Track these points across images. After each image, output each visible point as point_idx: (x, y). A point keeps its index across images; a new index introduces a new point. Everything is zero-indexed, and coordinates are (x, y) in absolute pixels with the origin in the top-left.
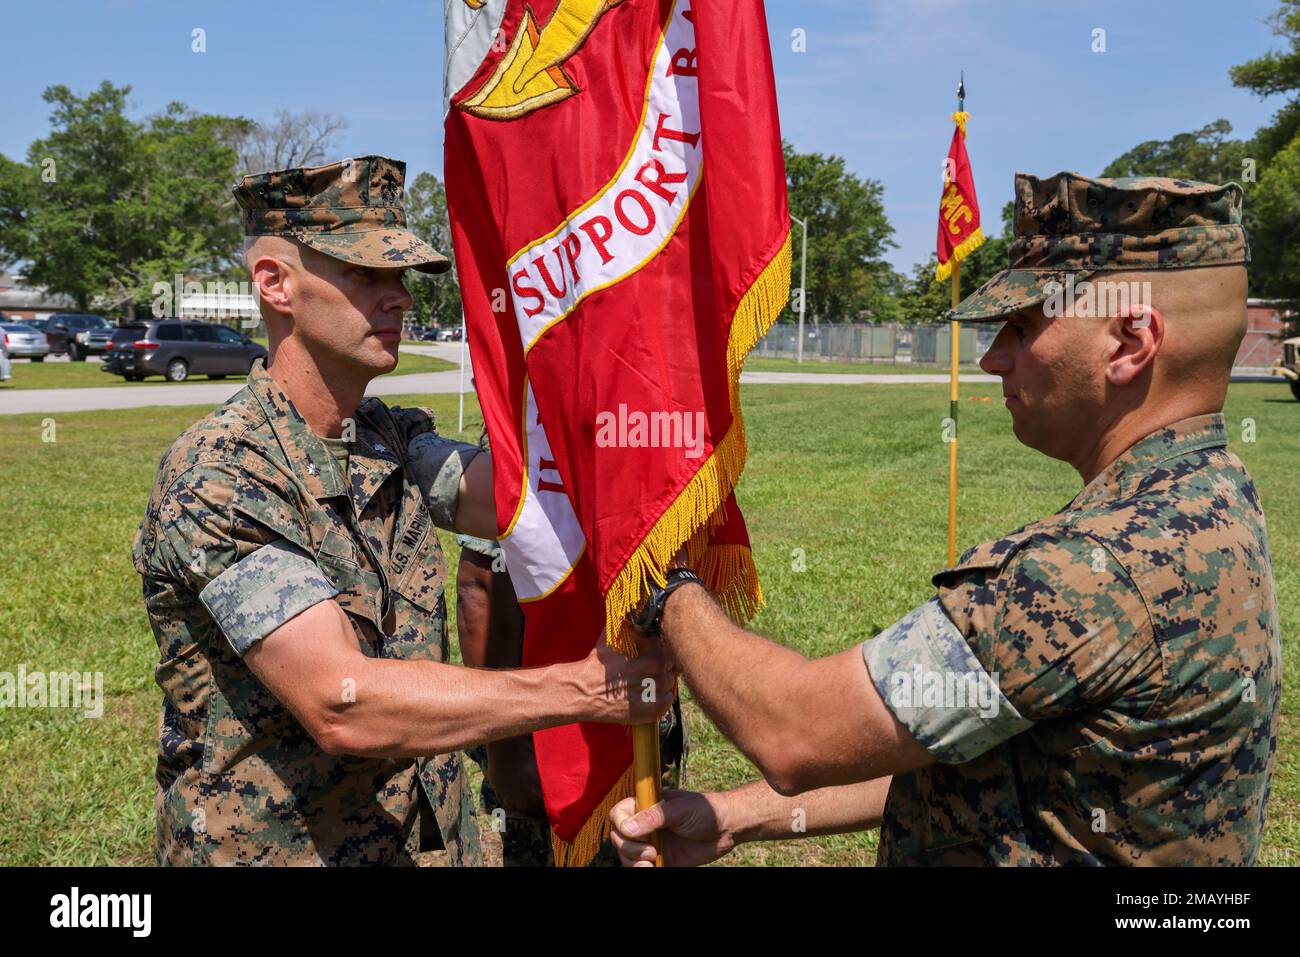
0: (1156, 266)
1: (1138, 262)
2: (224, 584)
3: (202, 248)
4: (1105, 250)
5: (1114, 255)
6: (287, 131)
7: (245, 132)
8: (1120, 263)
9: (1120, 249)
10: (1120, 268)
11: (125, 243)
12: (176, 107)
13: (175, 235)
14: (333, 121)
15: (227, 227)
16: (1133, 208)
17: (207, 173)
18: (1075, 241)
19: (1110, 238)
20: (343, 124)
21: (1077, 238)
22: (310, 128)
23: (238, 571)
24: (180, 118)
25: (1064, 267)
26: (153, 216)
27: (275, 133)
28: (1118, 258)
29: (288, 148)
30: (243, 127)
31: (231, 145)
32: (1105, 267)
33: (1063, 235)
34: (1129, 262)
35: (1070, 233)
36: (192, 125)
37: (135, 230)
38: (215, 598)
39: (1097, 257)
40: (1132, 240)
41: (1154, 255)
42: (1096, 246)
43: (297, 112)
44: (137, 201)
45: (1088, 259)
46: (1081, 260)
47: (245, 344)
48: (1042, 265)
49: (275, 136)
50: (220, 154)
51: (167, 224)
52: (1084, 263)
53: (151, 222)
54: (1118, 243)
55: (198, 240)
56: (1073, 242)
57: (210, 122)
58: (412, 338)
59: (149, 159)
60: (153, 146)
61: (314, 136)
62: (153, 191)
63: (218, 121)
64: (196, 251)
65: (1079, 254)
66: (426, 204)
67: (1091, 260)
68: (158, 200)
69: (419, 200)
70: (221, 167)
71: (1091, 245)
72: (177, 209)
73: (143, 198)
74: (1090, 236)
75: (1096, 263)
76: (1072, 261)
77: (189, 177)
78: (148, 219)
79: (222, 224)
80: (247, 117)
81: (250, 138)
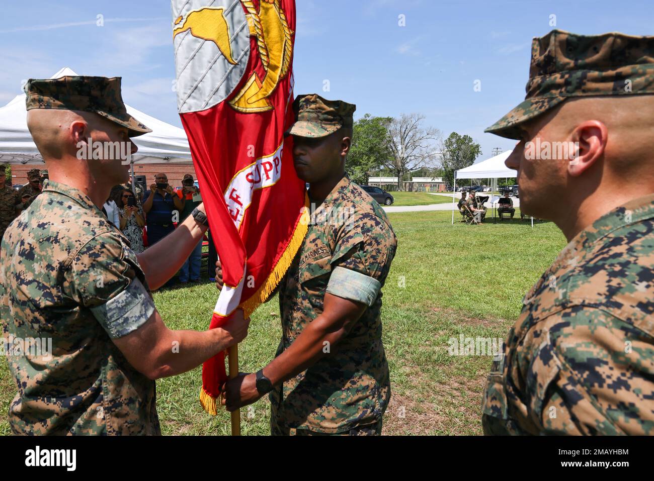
0: (611, 93)
1: (597, 90)
2: (118, 302)
3: (374, 161)
4: (574, 82)
5: (580, 85)
6: (405, 121)
7: (390, 122)
8: (584, 91)
9: (585, 81)
10: (584, 94)
11: (350, 161)
12: (367, 115)
13: (365, 158)
14: (420, 117)
15: (384, 154)
16: (596, 51)
17: (377, 137)
18: (557, 78)
19: (579, 73)
20: (423, 117)
21: (558, 75)
22: (413, 119)
23: (126, 295)
24: (368, 119)
25: (549, 96)
26: (359, 152)
27: (400, 122)
28: (583, 87)
29: (405, 126)
30: (389, 120)
31: (385, 127)
32: (574, 94)
33: (551, 74)
34: (590, 90)
35: (555, 72)
36: (373, 121)
37: (353, 157)
38: (110, 309)
39: (569, 88)
40: (596, 74)
41: (610, 85)
42: (570, 80)
43: (408, 114)
44: (354, 147)
45: (563, 90)
46: (559, 91)
47: (383, 193)
48: (538, 95)
49: (400, 123)
50: (381, 130)
51: (363, 154)
52: (561, 92)
53: (359, 153)
54: (584, 77)
55: (372, 159)
56: (556, 78)
57: (378, 119)
58: (447, 191)
59: (358, 133)
60: (359, 129)
61: (414, 122)
62: (359, 143)
63: (381, 119)
64: (372, 163)
65: (557, 86)
66: (454, 143)
67: (565, 90)
68: (361, 146)
69: (452, 142)
70: (381, 134)
71: (566, 80)
72: (366, 149)
73: (356, 146)
74: (567, 73)
75: (568, 92)
76: (554, 91)
77: (371, 138)
78: (357, 153)
79: (382, 153)
80: (391, 117)
81: (392, 124)
